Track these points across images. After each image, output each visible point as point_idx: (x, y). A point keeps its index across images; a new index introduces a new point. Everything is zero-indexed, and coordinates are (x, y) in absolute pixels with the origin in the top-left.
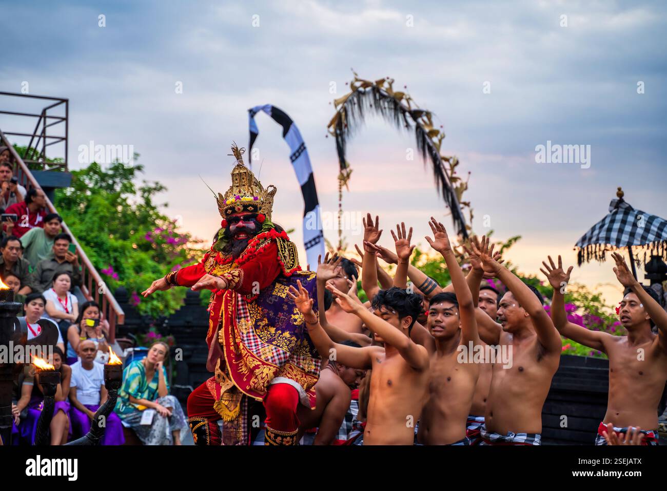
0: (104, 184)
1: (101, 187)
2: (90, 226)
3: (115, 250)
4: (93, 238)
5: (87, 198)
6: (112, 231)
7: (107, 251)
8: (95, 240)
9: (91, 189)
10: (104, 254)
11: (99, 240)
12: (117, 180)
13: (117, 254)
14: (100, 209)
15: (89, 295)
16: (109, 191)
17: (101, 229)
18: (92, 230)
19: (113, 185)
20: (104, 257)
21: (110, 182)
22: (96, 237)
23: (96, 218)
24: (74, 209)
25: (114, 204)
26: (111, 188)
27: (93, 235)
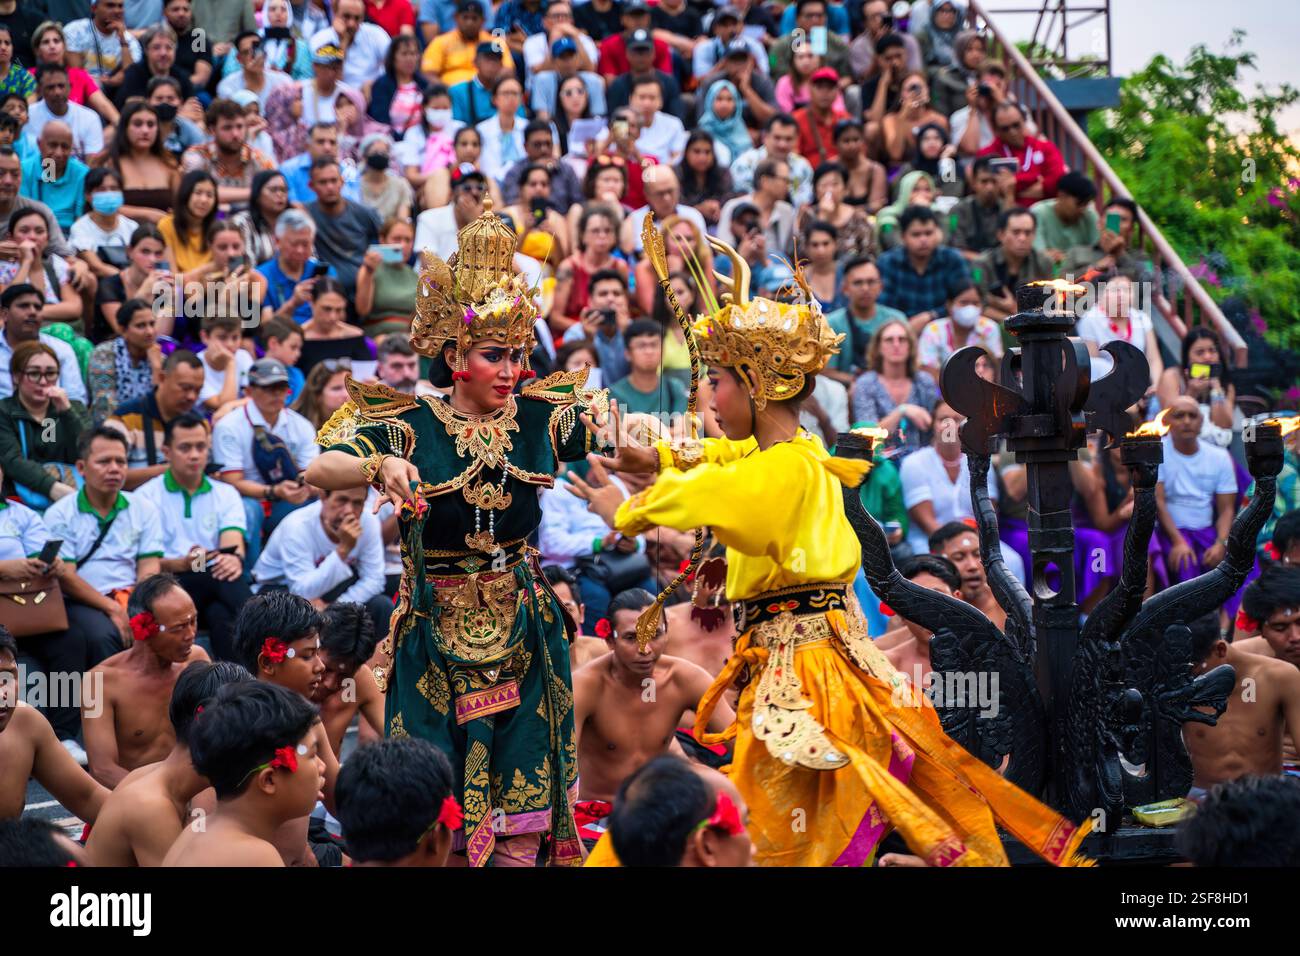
0: (1176, 101)
1: (1171, 106)
2: (1158, 183)
3: (1210, 227)
4: (1165, 207)
5: (1145, 131)
6: (1200, 195)
7: (1194, 232)
8: (1169, 211)
9: (1152, 112)
10: (1187, 238)
11: (1176, 211)
12: (1202, 89)
13: (1212, 236)
14: (1173, 148)
15: (1173, 314)
16: (1186, 114)
17: (1179, 188)
18: (1161, 192)
19: (1194, 100)
20: (1189, 243)
21: (1189, 95)
22: (1172, 204)
23: (1168, 168)
24: (1123, 154)
25: (1202, 135)
26: (1190, 106)
27: (1164, 201)
